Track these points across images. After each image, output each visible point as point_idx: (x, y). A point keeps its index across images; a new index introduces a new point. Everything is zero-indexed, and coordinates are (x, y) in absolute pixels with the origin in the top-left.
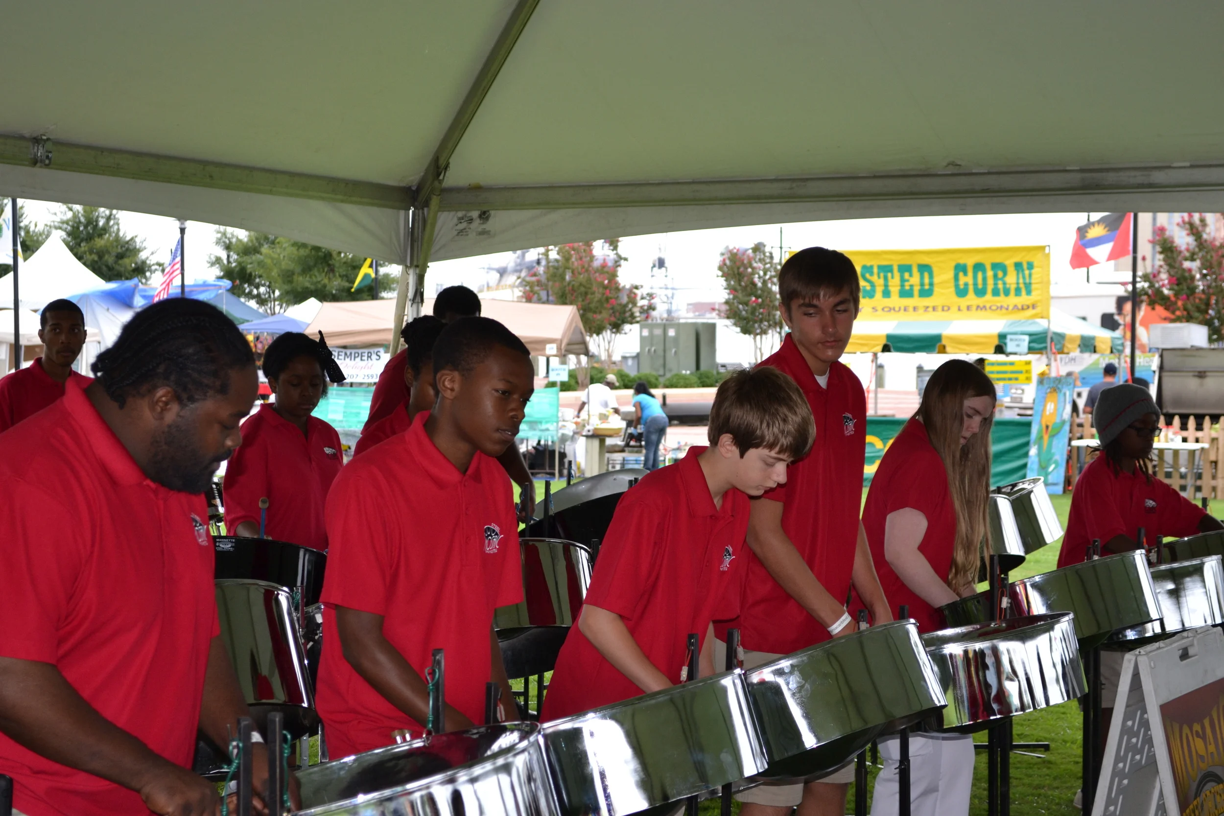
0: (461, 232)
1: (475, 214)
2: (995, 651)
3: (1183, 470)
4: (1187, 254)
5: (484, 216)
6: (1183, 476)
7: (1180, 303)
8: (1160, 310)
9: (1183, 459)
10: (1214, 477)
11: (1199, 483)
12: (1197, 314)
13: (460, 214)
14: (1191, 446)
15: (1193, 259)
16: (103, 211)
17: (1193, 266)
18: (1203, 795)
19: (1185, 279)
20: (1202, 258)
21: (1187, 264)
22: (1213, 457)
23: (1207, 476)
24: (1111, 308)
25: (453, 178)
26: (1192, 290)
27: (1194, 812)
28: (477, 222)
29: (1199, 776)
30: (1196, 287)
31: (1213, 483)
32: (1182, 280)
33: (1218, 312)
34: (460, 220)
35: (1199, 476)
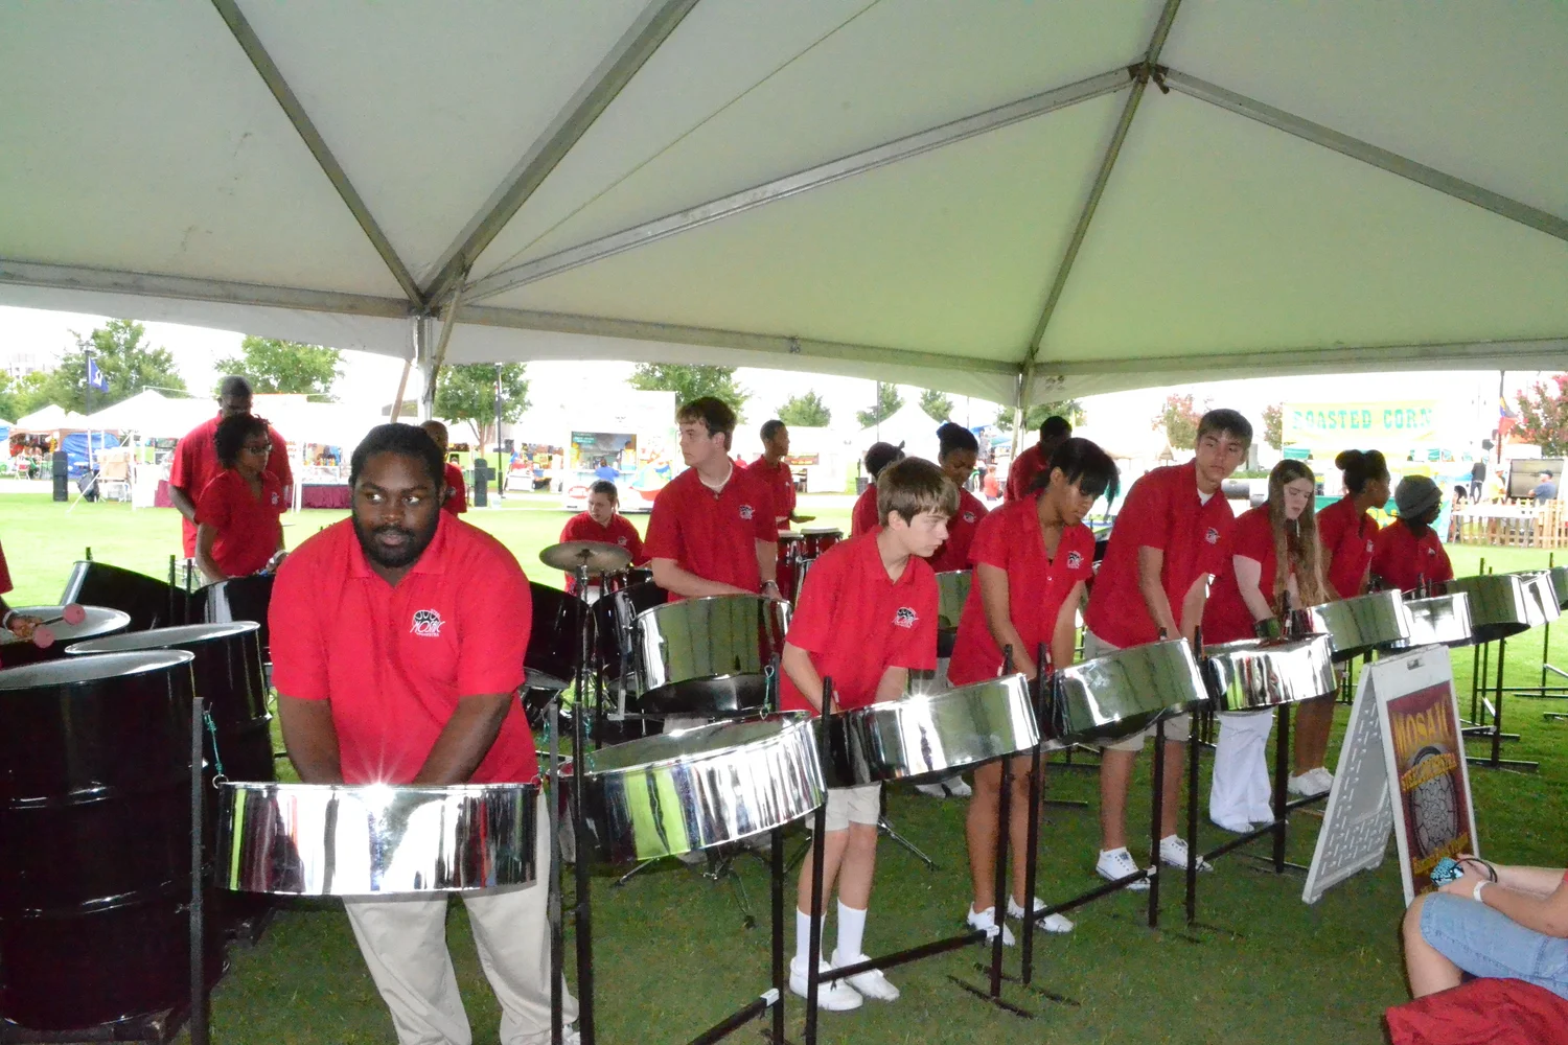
0: (1049, 388)
1: (1056, 378)
2: (1267, 658)
3: (1522, 530)
4: (1534, 405)
5: (1061, 379)
6: (1521, 534)
7: (1530, 433)
8: (1518, 437)
9: (1522, 524)
10: (1541, 535)
11: (1531, 538)
12: (1539, 440)
13: (1049, 377)
14: (1527, 516)
15: (1538, 408)
16: (891, 385)
17: (1540, 412)
18: (1421, 763)
19: (1533, 419)
20: (1544, 408)
21: (1534, 411)
22: (1540, 523)
23: (1536, 534)
24: (1489, 436)
25: (1041, 357)
26: (1538, 426)
27: (1411, 775)
28: (1057, 382)
29: (1419, 750)
30: (1541, 424)
31: (1541, 538)
32: (1532, 420)
33: (1554, 439)
34: (1048, 380)
35: (1532, 534)
